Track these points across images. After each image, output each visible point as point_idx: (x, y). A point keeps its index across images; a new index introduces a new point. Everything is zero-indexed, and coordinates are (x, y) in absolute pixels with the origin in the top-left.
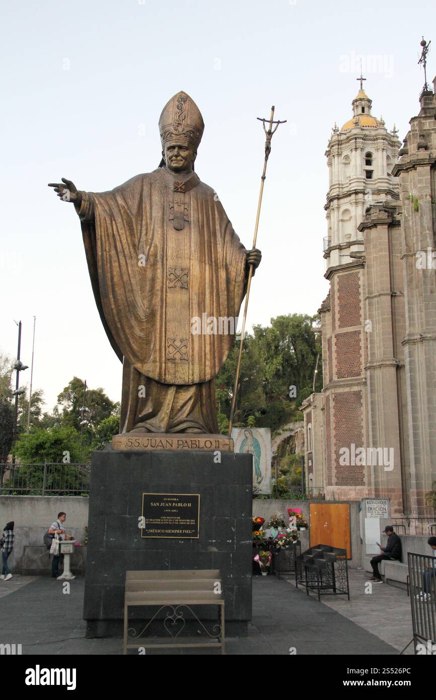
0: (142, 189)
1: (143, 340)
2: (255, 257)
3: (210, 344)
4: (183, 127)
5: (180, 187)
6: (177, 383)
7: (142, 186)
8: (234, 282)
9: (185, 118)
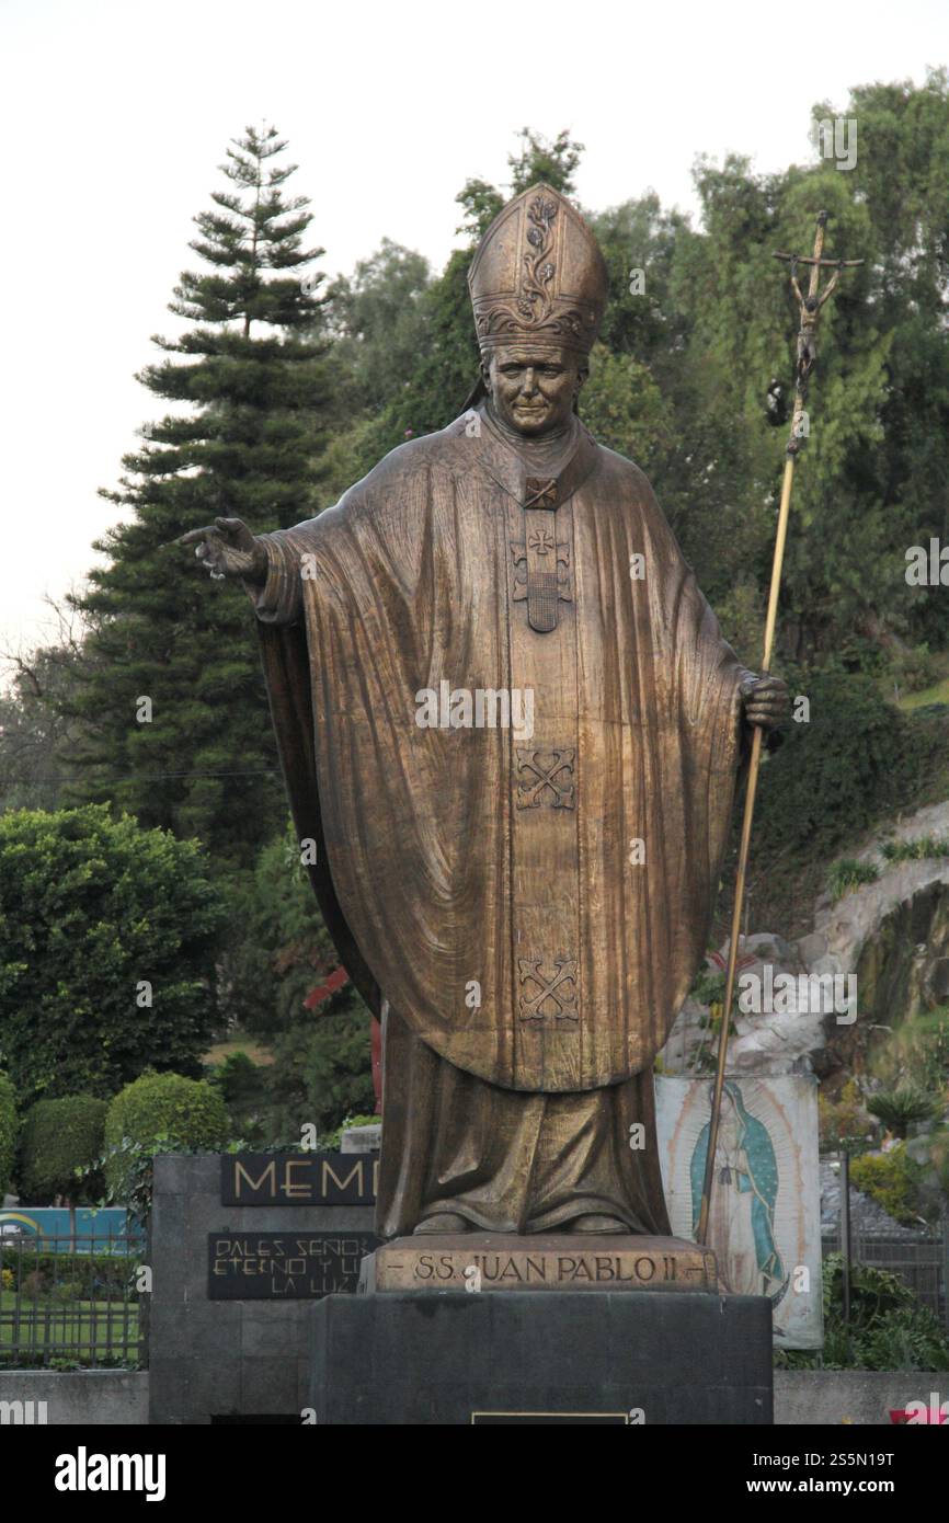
0: (430, 500)
1: (449, 963)
2: (769, 706)
3: (640, 964)
4: (548, 304)
5: (544, 496)
6: (548, 1088)
7: (429, 490)
8: (705, 773)
9: (552, 277)
